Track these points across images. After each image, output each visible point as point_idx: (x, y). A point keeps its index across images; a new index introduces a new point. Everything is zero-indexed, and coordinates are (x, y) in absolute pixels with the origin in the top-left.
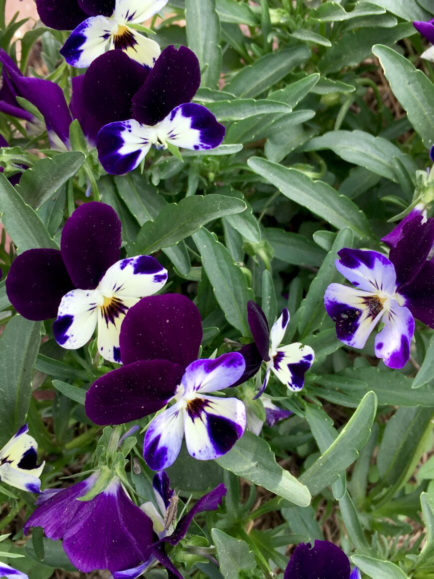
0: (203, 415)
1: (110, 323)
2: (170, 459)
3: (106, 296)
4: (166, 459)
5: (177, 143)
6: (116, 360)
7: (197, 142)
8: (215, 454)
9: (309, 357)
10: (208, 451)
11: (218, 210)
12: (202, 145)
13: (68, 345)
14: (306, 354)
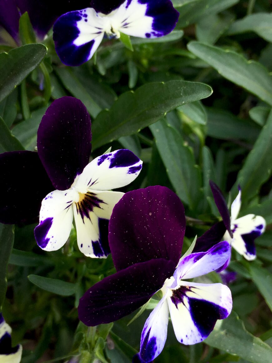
0: (185, 300)
1: (85, 217)
2: (159, 347)
3: (81, 193)
4: (156, 348)
5: (129, 32)
6: (96, 255)
7: (149, 30)
8: (201, 337)
9: (260, 227)
10: (194, 334)
11: (182, 96)
12: (153, 33)
13: (49, 248)
14: (258, 224)
